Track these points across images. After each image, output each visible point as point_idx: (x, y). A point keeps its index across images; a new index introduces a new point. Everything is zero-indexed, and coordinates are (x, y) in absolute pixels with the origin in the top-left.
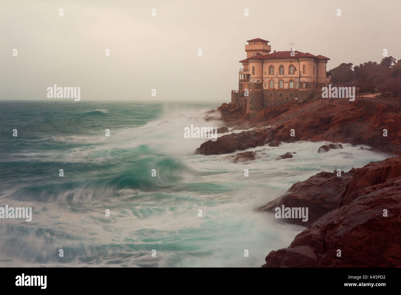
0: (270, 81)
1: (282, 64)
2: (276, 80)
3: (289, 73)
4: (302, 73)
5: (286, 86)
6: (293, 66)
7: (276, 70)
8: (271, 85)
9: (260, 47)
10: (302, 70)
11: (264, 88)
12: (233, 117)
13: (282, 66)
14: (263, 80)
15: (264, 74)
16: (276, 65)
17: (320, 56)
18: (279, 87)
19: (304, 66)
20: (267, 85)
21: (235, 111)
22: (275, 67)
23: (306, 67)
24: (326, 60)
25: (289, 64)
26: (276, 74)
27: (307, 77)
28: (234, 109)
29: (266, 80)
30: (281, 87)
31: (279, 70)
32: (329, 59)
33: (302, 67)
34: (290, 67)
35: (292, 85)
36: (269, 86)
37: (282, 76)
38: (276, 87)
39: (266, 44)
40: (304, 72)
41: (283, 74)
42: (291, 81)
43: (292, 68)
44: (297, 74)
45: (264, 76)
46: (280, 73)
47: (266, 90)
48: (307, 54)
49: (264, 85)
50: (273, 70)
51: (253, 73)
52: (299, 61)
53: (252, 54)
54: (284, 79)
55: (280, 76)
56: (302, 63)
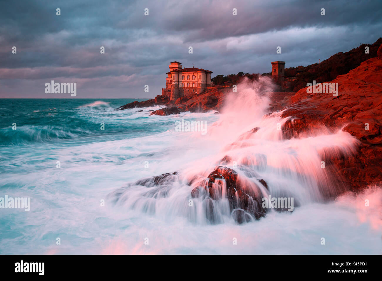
0: (182, 84)
1: (189, 74)
2: (186, 83)
3: (193, 79)
4: (199, 79)
5: (191, 86)
6: (195, 75)
7: (186, 78)
8: (183, 85)
9: (176, 66)
10: (199, 77)
11: (180, 87)
12: (163, 102)
13: (188, 76)
14: (179, 83)
15: (179, 79)
16: (186, 75)
17: (208, 71)
18: (187, 86)
19: (200, 75)
20: (181, 85)
21: (165, 99)
22: (185, 76)
23: (201, 76)
24: (211, 73)
25: (193, 74)
26: (185, 80)
27: (201, 81)
28: (164, 98)
29: (181, 83)
30: (188, 86)
31: (187, 77)
32: (212, 72)
33: (199, 76)
34: (193, 76)
35: (194, 86)
36: (182, 86)
37: (189, 81)
38: (186, 86)
39: (180, 65)
40: (200, 79)
41: (189, 79)
42: (193, 83)
43: (194, 77)
44: (196, 79)
45: (179, 81)
46: (188, 79)
47: (180, 88)
48: (201, 69)
49: (179, 85)
50: (184, 78)
51: (174, 79)
52: (197, 73)
53: (172, 70)
54: (190, 82)
55: (188, 81)
56: (199, 74)
